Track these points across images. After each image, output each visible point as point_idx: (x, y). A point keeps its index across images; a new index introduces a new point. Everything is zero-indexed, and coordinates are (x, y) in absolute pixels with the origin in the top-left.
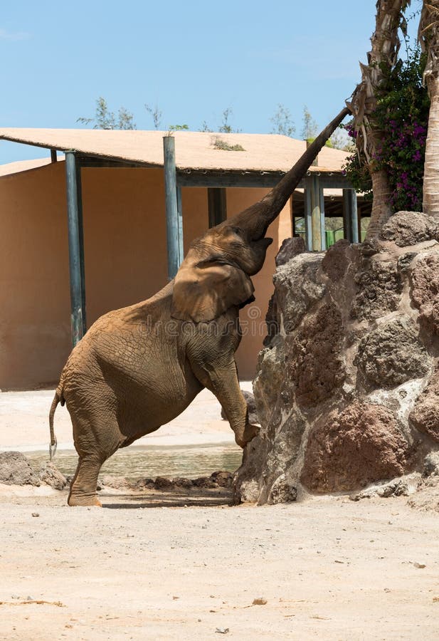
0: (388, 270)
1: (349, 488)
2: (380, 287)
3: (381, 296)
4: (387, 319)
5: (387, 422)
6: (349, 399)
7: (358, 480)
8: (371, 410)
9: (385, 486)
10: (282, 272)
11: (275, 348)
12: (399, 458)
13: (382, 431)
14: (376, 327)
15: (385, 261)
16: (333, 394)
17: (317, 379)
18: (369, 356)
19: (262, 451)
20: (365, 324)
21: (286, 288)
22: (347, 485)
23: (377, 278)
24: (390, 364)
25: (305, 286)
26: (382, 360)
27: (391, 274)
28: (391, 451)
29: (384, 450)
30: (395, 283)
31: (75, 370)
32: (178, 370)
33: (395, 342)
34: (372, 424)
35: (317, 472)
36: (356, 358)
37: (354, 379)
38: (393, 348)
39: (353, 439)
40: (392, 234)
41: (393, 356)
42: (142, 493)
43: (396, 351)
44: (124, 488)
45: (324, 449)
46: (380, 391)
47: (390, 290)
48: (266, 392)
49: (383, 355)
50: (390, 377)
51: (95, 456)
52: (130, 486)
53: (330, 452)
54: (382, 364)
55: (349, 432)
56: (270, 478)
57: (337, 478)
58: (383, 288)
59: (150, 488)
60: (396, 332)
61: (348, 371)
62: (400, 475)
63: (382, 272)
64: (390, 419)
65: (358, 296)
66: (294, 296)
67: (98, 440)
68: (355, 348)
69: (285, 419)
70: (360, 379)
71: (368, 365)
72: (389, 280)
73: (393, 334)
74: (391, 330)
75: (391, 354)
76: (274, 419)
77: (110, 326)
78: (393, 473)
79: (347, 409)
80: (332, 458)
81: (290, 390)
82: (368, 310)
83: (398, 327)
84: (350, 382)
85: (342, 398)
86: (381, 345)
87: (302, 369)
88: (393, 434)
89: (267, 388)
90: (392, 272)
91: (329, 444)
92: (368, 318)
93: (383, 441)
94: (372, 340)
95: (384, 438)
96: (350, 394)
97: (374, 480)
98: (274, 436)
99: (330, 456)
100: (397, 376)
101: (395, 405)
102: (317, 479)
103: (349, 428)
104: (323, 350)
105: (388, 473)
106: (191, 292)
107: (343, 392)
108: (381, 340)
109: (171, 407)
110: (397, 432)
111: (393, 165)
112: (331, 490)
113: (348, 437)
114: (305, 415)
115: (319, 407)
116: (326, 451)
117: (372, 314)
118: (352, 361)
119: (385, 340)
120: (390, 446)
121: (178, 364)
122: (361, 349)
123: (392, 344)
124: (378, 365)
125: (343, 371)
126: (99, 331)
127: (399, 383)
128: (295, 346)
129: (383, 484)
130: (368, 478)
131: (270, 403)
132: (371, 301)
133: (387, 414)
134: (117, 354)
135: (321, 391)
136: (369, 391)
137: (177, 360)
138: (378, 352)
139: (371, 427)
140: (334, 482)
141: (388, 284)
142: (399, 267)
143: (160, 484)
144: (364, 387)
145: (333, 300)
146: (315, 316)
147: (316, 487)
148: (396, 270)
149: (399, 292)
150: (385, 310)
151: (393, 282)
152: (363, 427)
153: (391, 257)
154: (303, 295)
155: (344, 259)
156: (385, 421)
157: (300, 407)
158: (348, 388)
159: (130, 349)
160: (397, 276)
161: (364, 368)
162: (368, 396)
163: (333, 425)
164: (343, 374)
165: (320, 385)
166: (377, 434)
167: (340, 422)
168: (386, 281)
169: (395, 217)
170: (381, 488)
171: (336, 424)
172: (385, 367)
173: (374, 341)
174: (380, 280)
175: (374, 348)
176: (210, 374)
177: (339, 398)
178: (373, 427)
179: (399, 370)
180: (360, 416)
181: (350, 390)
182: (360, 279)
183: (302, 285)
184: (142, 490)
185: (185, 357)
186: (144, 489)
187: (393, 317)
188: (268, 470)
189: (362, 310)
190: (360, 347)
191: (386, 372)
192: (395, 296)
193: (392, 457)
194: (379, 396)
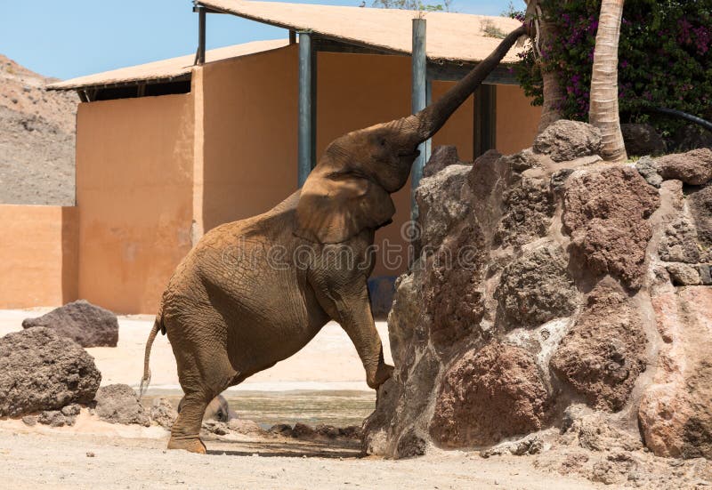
0: (540, 188)
1: (481, 443)
2: (529, 207)
3: (529, 219)
4: (535, 245)
5: (525, 367)
6: (487, 337)
7: (491, 434)
8: (508, 351)
9: (519, 441)
10: (426, 185)
11: (413, 275)
12: (536, 410)
13: (519, 377)
14: (521, 254)
15: (537, 178)
16: (471, 332)
17: (454, 312)
18: (510, 288)
19: (394, 396)
20: (510, 251)
21: (428, 205)
22: (479, 439)
23: (527, 197)
24: (533, 299)
25: (447, 204)
26: (524, 294)
27: (543, 193)
28: (528, 400)
29: (519, 399)
30: (546, 204)
31: (177, 293)
32: (298, 297)
33: (541, 273)
34: (508, 368)
35: (447, 422)
36: (497, 290)
37: (493, 314)
38: (537, 280)
39: (487, 384)
40: (548, 146)
41: (537, 290)
42: (275, 440)
43: (540, 285)
44: (254, 433)
45: (456, 395)
46: (521, 330)
47: (540, 211)
48: (400, 326)
49: (526, 288)
50: (532, 314)
51: (200, 394)
52: (261, 432)
53: (462, 399)
54: (524, 299)
55: (483, 377)
56: (398, 427)
57: (469, 431)
58: (533, 209)
59: (286, 436)
60: (542, 262)
61: (487, 305)
62: (536, 430)
63: (533, 190)
64: (529, 363)
65: (505, 217)
66: (434, 214)
67: (203, 375)
68: (497, 277)
69: (418, 358)
70: (499, 316)
71: (509, 299)
72: (539, 200)
73: (539, 264)
74: (536, 259)
75: (534, 287)
76: (408, 359)
77: (220, 241)
78: (528, 427)
79: (483, 350)
80: (465, 406)
81: (425, 325)
82: (514, 234)
83: (545, 256)
84: (488, 318)
85: (480, 337)
86: (524, 276)
87: (438, 300)
88: (532, 380)
89: (401, 321)
90: (543, 191)
91: (462, 390)
92: (513, 244)
93: (519, 389)
94: (515, 270)
95: (520, 386)
96: (487, 332)
97: (508, 435)
98: (407, 378)
99: (463, 404)
100: (540, 314)
101: (536, 347)
102: (448, 430)
103: (484, 372)
104: (461, 279)
105: (523, 426)
106: (318, 207)
107: (480, 329)
108: (525, 270)
109: (289, 341)
110: (535, 379)
111: (564, 65)
112: (461, 444)
113: (482, 383)
114: (440, 355)
115: (455, 346)
116: (459, 399)
117: (518, 239)
118: (492, 293)
119: (529, 270)
120: (526, 395)
121: (298, 289)
122: (503, 280)
123: (537, 276)
124: (520, 300)
125: (482, 305)
126: (206, 247)
127: (543, 322)
128: (433, 273)
129: (517, 440)
130: (502, 432)
131: (405, 340)
132: (518, 224)
133: (525, 358)
134: (225, 275)
135: (457, 327)
136: (508, 330)
137: (297, 286)
138: (520, 284)
139: (506, 372)
140: (465, 434)
141: (538, 205)
142: (552, 186)
143: (299, 431)
144: (503, 324)
145: (477, 221)
146: (455, 239)
147: (445, 440)
148: (549, 189)
149: (550, 215)
150: (532, 235)
151: (544, 203)
152: (498, 372)
153: (544, 174)
154: (444, 214)
155: (493, 173)
156: (523, 366)
157: (435, 345)
158: (486, 325)
159: (241, 270)
160: (549, 196)
161: (504, 302)
162: (507, 336)
163: (467, 368)
164: (481, 309)
165: (456, 320)
166: (513, 380)
167: (475, 365)
168: (537, 201)
169: (553, 127)
170: (514, 444)
171: (471, 367)
172: (527, 302)
173: (518, 271)
174: (530, 200)
175: (517, 280)
176: (337, 303)
177: (477, 336)
178: (509, 371)
179: (542, 306)
180: (496, 358)
181: (488, 327)
182: (509, 198)
183: (444, 202)
184: (276, 437)
185: (307, 282)
186: (279, 436)
187: (541, 244)
188: (396, 418)
189: (507, 234)
190: (502, 277)
191: (528, 308)
192: (545, 219)
193: (527, 408)
194: (519, 336)
